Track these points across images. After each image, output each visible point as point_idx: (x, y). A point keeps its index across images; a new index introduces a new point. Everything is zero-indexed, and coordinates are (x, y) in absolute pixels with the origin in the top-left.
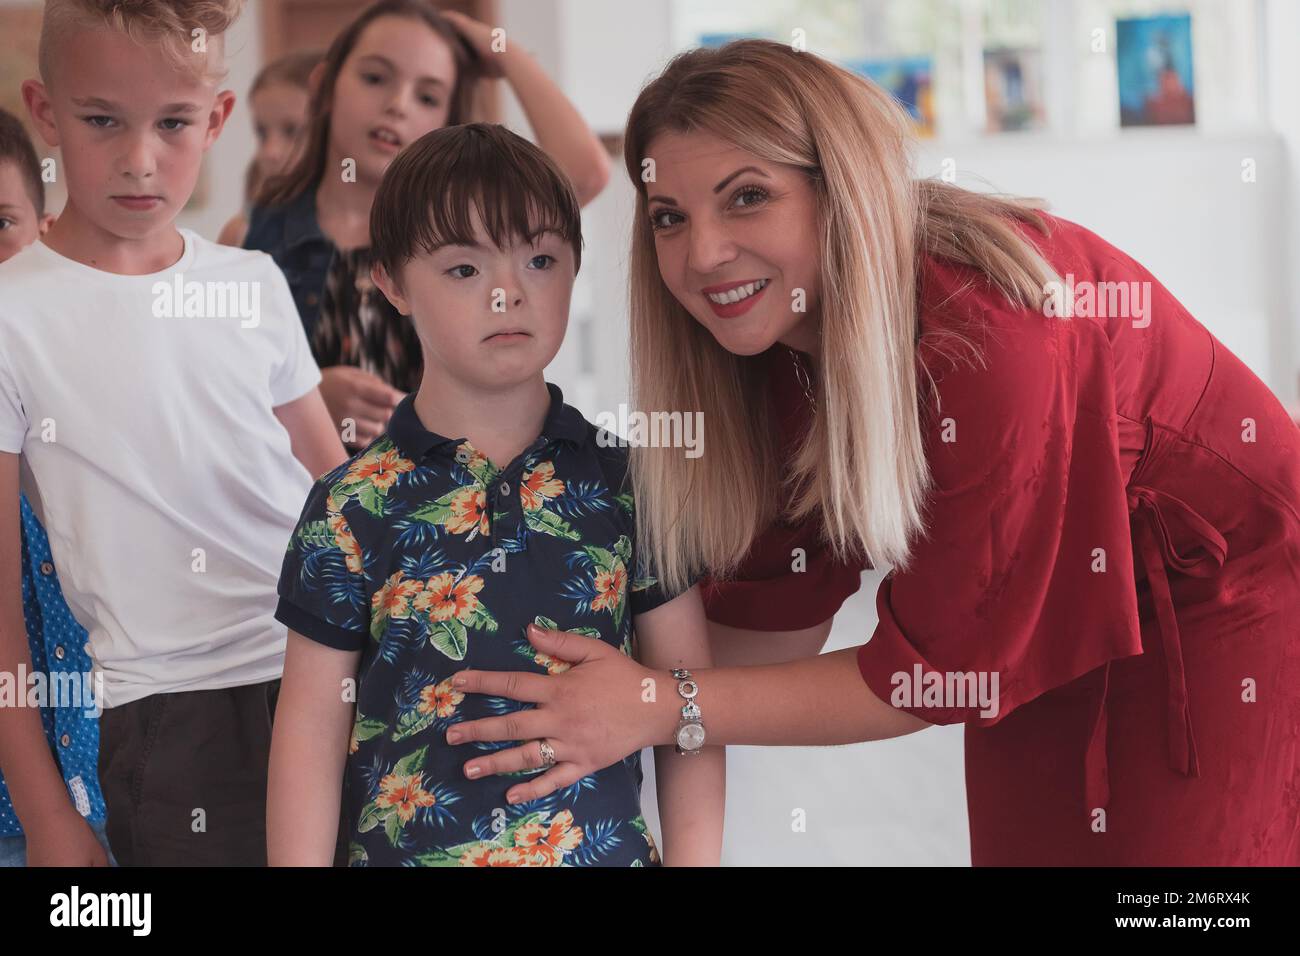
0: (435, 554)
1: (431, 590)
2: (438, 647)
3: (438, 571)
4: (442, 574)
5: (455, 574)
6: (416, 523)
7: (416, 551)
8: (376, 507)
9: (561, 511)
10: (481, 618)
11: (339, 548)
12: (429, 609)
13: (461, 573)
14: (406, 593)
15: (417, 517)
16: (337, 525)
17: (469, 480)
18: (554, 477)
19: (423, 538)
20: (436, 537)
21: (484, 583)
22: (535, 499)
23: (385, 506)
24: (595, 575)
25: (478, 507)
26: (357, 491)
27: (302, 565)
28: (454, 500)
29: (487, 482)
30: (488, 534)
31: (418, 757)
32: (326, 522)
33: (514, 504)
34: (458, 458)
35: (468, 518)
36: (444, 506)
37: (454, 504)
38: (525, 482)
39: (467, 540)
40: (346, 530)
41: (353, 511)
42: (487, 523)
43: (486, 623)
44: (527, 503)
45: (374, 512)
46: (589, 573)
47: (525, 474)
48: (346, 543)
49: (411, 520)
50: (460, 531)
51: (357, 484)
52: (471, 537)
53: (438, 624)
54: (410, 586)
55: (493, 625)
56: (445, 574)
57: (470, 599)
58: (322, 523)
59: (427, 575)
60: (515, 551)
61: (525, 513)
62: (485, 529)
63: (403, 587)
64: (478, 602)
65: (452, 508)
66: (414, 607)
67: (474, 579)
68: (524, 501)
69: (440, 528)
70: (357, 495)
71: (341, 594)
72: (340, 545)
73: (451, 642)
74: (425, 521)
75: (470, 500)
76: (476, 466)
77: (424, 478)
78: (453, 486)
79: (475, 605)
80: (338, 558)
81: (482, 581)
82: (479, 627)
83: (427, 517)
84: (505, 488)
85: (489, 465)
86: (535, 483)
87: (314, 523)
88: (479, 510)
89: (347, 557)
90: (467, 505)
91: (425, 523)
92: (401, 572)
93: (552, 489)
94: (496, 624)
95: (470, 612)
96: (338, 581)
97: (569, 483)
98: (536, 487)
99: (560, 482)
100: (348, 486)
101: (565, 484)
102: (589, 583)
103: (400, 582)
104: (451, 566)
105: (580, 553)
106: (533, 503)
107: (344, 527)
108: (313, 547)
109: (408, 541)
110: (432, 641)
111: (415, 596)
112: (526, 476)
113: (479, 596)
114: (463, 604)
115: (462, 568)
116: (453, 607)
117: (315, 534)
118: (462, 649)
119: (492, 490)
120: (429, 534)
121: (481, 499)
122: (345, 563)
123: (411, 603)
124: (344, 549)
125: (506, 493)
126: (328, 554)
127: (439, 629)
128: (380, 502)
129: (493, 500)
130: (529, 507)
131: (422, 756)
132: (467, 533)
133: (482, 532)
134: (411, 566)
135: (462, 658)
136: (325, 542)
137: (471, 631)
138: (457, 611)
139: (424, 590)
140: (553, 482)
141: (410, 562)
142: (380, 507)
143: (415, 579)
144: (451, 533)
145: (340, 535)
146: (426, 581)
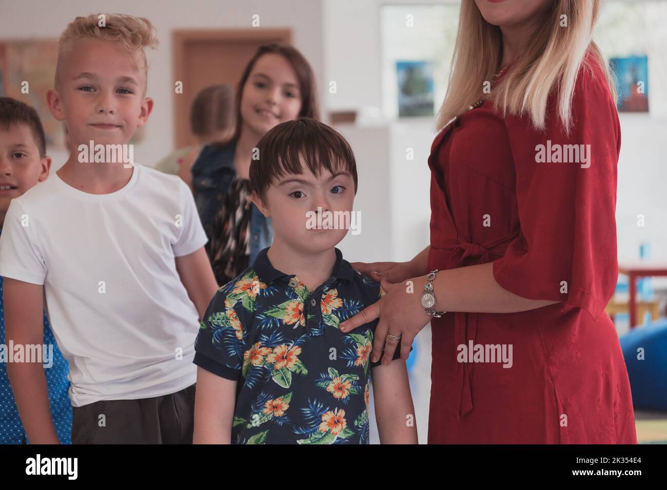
0: (278, 335)
1: (275, 353)
2: (276, 381)
3: (279, 343)
4: (282, 346)
5: (289, 345)
6: (268, 318)
7: (268, 332)
8: (250, 306)
9: (340, 316)
10: (299, 367)
11: (232, 327)
12: (274, 363)
13: (292, 345)
14: (262, 354)
15: (269, 314)
16: (231, 315)
17: (295, 296)
18: (337, 297)
19: (272, 326)
20: (278, 325)
21: (302, 350)
22: (327, 308)
23: (254, 306)
24: (357, 347)
25: (300, 311)
26: (241, 297)
27: (212, 336)
28: (287, 307)
29: (305, 298)
30: (304, 325)
31: (262, 436)
32: (225, 313)
33: (317, 311)
34: (290, 285)
35: (295, 316)
36: (282, 309)
37: (288, 309)
38: (323, 299)
39: (294, 328)
40: (236, 317)
41: (239, 308)
42: (304, 320)
43: (302, 370)
44: (324, 311)
45: (249, 309)
46: (354, 347)
47: (323, 295)
48: (236, 324)
49: (265, 315)
50: (291, 323)
51: (240, 294)
52: (296, 326)
53: (277, 370)
54: (265, 350)
55: (305, 372)
56: (283, 346)
57: (294, 358)
58: (223, 313)
59: (274, 346)
60: (318, 335)
61: (323, 315)
62: (303, 322)
63: (261, 351)
64: (298, 359)
65: (286, 310)
66: (266, 361)
67: (297, 348)
68: (322, 309)
69: (280, 321)
70: (241, 299)
71: (233, 351)
72: (232, 325)
73: (283, 378)
74: (273, 317)
75: (295, 307)
76: (299, 290)
77: (272, 293)
78: (286, 299)
79: (296, 361)
80: (232, 332)
81: (301, 349)
82: (298, 372)
83: (273, 315)
84: (313, 302)
85: (306, 289)
86: (328, 300)
87: (218, 314)
88: (300, 313)
89: (237, 332)
90: (294, 310)
91: (273, 318)
92: (260, 343)
93: (337, 303)
94: (307, 371)
95: (294, 364)
96: (231, 344)
97: (345, 300)
98: (328, 302)
99: (341, 300)
100: (236, 295)
101: (343, 301)
102: (355, 352)
103: (260, 348)
104: (286, 341)
105: (349, 337)
106: (327, 311)
107: (234, 316)
108: (218, 327)
109: (263, 326)
110: (273, 379)
111: (267, 356)
112: (324, 296)
113: (298, 356)
114: (290, 360)
115: (292, 343)
116: (286, 361)
117: (219, 319)
118: (288, 383)
119: (307, 302)
120: (274, 323)
121: (301, 307)
122: (235, 335)
123: (264, 359)
124: (235, 328)
125: (314, 305)
126: (227, 330)
127: (278, 372)
128: (252, 304)
129: (307, 308)
130: (325, 312)
131: (264, 436)
132: (294, 324)
133: (301, 324)
134: (265, 340)
135: (288, 387)
136: (224, 323)
137: (293, 374)
138: (287, 364)
139: (272, 353)
140: (337, 300)
141: (265, 338)
142: (252, 307)
143: (267, 347)
144: (286, 324)
145: (232, 320)
146: (273, 348)
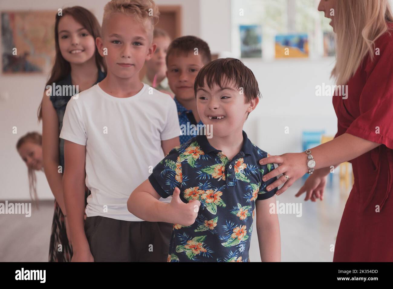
0: (208, 184)
1: (207, 194)
2: (209, 210)
3: (209, 188)
4: (210, 190)
5: (214, 190)
6: (204, 173)
7: (203, 181)
8: (192, 164)
9: (245, 173)
10: (221, 203)
12: (205, 199)
13: (216, 190)
14: (199, 193)
15: (204, 171)
16: (178, 165)
17: (220, 162)
18: (244, 162)
19: (205, 178)
20: (209, 178)
21: (223, 194)
22: (238, 169)
23: (195, 164)
24: (253, 192)
25: (222, 171)
26: (188, 158)
28: (215, 168)
29: (225, 164)
30: (225, 180)
31: (202, 238)
32: (175, 163)
33: (232, 172)
34: (218, 155)
35: (219, 174)
36: (213, 169)
37: (215, 169)
38: (236, 164)
39: (218, 181)
42: (225, 176)
43: (222, 205)
46: (251, 191)
47: (236, 161)
48: (178, 172)
49: (202, 171)
50: (216, 178)
52: (219, 180)
53: (209, 204)
54: (201, 192)
55: (224, 205)
56: (211, 190)
57: (218, 198)
59: (206, 189)
60: (232, 185)
61: (235, 174)
62: (224, 178)
63: (198, 192)
64: (220, 199)
65: (214, 170)
66: (201, 198)
67: (220, 192)
68: (235, 170)
69: (211, 176)
72: (176, 171)
73: (212, 209)
75: (220, 168)
76: (223, 159)
77: (207, 158)
78: (214, 163)
79: (219, 200)
81: (222, 193)
82: (220, 205)
83: (207, 172)
84: (230, 166)
85: (226, 158)
86: (238, 165)
87: (171, 161)
88: (222, 172)
89: (176, 175)
90: (219, 170)
91: (206, 173)
92: (198, 187)
93: (243, 167)
94: (226, 205)
97: (247, 165)
99: (245, 164)
100: (185, 156)
102: (251, 194)
103: (198, 190)
104: (213, 188)
105: (249, 186)
106: (238, 171)
107: (180, 167)
109: (200, 178)
110: (207, 208)
111: (202, 195)
113: (221, 197)
114: (216, 199)
116: (213, 199)
118: (215, 211)
119: (227, 166)
120: (207, 177)
121: (223, 169)
123: (200, 196)
125: (230, 168)
126: (172, 171)
127: (209, 205)
128: (193, 163)
129: (227, 170)
130: (236, 172)
131: (204, 238)
132: (218, 178)
133: (223, 179)
134: (201, 186)
135: (215, 214)
137: (218, 206)
138: (214, 201)
139: (205, 193)
141: (201, 184)
142: (193, 164)
143: (202, 190)
144: (214, 178)
145: (178, 169)
146: (206, 191)
